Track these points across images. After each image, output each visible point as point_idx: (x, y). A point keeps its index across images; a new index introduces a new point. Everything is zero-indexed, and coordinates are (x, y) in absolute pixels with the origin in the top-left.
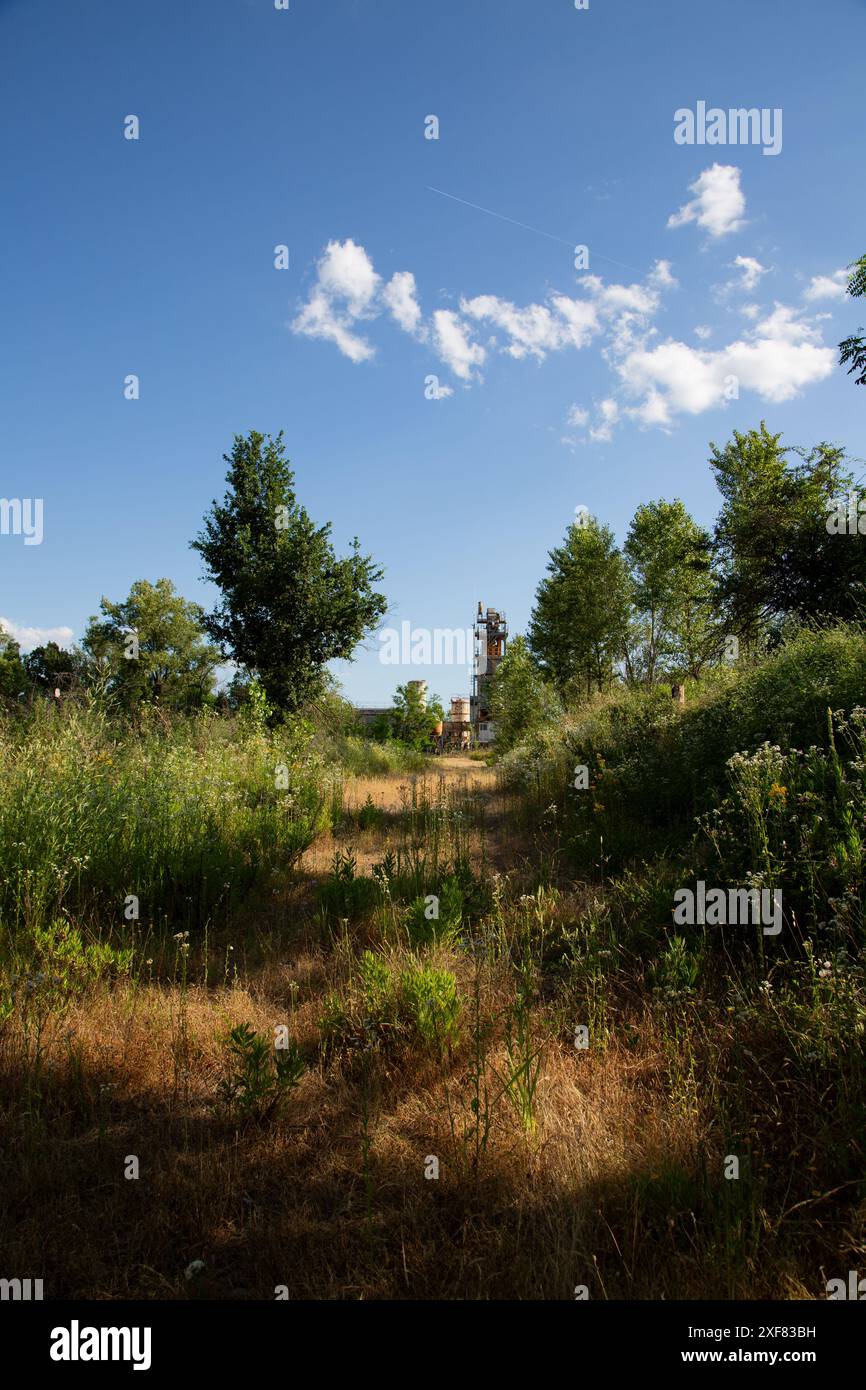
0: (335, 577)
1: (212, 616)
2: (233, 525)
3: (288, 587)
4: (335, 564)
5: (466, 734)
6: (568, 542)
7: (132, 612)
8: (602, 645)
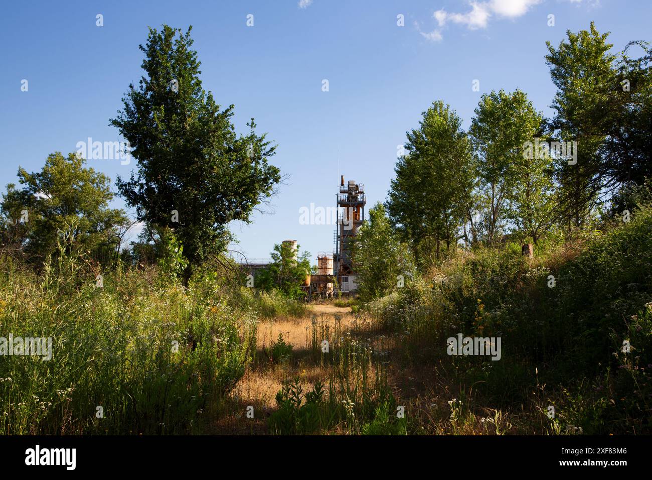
0: (236, 151)
1: (129, 183)
2: (147, 106)
3: (196, 159)
4: (236, 141)
5: (330, 285)
6: (423, 125)
7: (45, 180)
8: (450, 211)
